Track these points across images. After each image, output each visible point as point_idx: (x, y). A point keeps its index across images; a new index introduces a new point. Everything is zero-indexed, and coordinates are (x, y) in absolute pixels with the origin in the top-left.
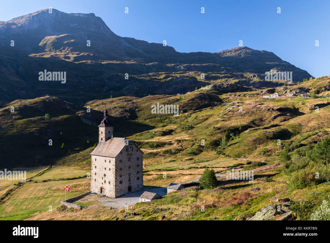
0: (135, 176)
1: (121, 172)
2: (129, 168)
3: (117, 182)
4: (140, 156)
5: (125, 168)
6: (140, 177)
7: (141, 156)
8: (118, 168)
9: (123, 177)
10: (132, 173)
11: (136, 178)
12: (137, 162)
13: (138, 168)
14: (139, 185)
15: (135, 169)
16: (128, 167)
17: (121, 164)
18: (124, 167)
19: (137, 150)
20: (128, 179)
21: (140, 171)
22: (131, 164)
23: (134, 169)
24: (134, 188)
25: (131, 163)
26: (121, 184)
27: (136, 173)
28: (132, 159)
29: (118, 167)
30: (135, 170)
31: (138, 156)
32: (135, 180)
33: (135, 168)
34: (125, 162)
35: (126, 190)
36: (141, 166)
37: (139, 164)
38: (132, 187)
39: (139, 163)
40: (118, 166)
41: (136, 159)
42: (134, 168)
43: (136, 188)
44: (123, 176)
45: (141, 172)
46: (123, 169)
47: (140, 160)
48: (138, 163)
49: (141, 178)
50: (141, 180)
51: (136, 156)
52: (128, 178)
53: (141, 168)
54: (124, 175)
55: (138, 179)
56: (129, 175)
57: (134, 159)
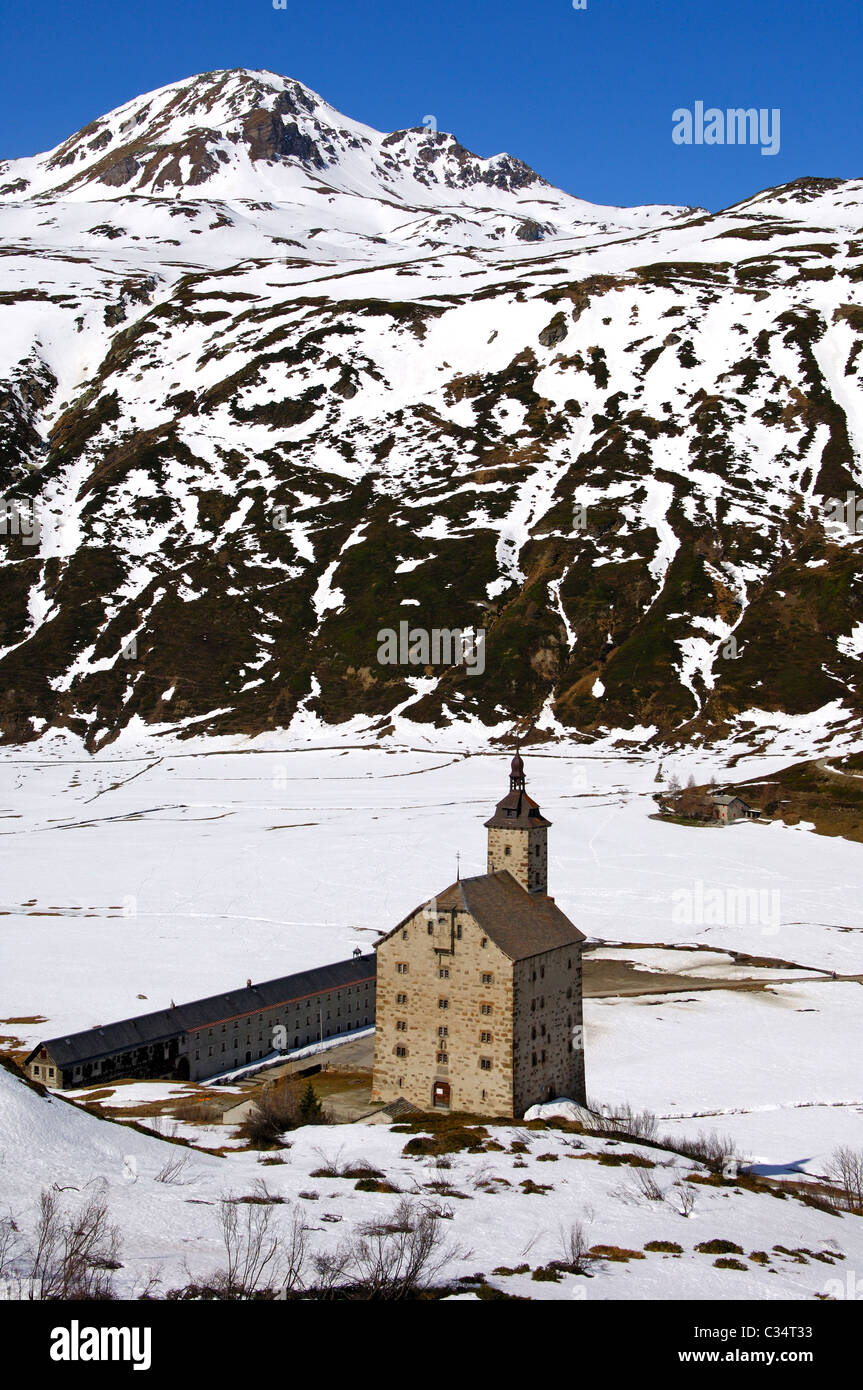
0: (468, 1049)
1: (404, 1013)
2: (444, 1003)
3: (385, 1046)
4: (499, 968)
5: (420, 1000)
6: (495, 1062)
7: (500, 971)
8: (388, 992)
9: (410, 1034)
10: (457, 1032)
11: (475, 1061)
12: (482, 989)
13: (484, 1018)
14: (489, 1092)
15: (470, 1020)
16: (436, 1002)
17: (405, 981)
18: (417, 994)
19: (485, 940)
20: (436, 1048)
21: (497, 1034)
22: (455, 991)
23: (466, 1018)
24: (465, 1098)
25: (453, 987)
26: (399, 1059)
27: (476, 1038)
28: (458, 971)
29: (390, 988)
30: (469, 1023)
31: (485, 967)
32: (467, 1065)
33: (472, 1015)
34: (425, 975)
35: (422, 1091)
36: (503, 1014)
37: (492, 1003)
38: (454, 1090)
39: (494, 1000)
40: (389, 984)
41: (478, 976)
42: (465, 1014)
43: (471, 1102)
44: (412, 1028)
46: (411, 1002)
47: (496, 986)
48: (488, 999)
49: (501, 1067)
50: (501, 1075)
51: (478, 964)
52: (434, 1043)
53: (502, 1024)
54: (415, 1025)
55: (486, 1064)
56: (440, 1033)
57: (467, 973)
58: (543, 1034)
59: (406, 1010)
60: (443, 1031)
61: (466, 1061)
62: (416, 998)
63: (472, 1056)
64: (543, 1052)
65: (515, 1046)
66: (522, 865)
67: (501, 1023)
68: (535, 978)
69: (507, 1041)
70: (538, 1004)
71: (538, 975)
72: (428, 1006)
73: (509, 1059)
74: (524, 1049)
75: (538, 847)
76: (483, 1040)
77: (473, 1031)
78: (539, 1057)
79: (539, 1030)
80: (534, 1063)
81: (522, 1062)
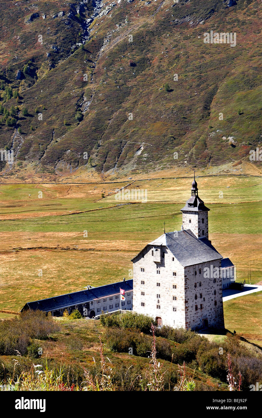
0: (168, 303)
1: (144, 288)
2: (158, 285)
4: (179, 269)
6: (178, 309)
7: (179, 271)
8: (137, 280)
9: (146, 297)
10: (164, 296)
11: (170, 308)
12: (173, 279)
13: (174, 290)
14: (176, 321)
15: (168, 291)
16: (156, 284)
17: (144, 275)
18: (148, 280)
19: (174, 258)
20: (156, 303)
21: (179, 297)
22: (163, 279)
24: (167, 323)
25: (162, 277)
27: (171, 299)
28: (164, 271)
29: (138, 278)
31: (174, 270)
32: (168, 310)
33: (169, 289)
34: (151, 273)
36: (181, 288)
38: (163, 320)
39: (178, 283)
41: (171, 273)
42: (166, 289)
43: (170, 325)
44: (147, 295)
45: (181, 299)
46: (146, 284)
47: (178, 277)
48: (175, 282)
49: (181, 310)
50: (181, 314)
51: (171, 268)
52: (155, 301)
54: (148, 293)
55: (174, 309)
56: (157, 297)
57: (167, 271)
58: (201, 297)
59: (144, 287)
60: (158, 296)
61: (167, 308)
62: (148, 282)
63: (169, 306)
64: (201, 305)
65: (186, 302)
66: (196, 227)
67: (180, 292)
68: (196, 274)
69: (183, 299)
70: (198, 285)
71: (198, 272)
72: (153, 285)
73: (184, 307)
74: (191, 303)
75: (203, 219)
76: (174, 299)
77: (170, 295)
78: (199, 307)
79: (198, 295)
80: (196, 309)
81: (190, 309)
